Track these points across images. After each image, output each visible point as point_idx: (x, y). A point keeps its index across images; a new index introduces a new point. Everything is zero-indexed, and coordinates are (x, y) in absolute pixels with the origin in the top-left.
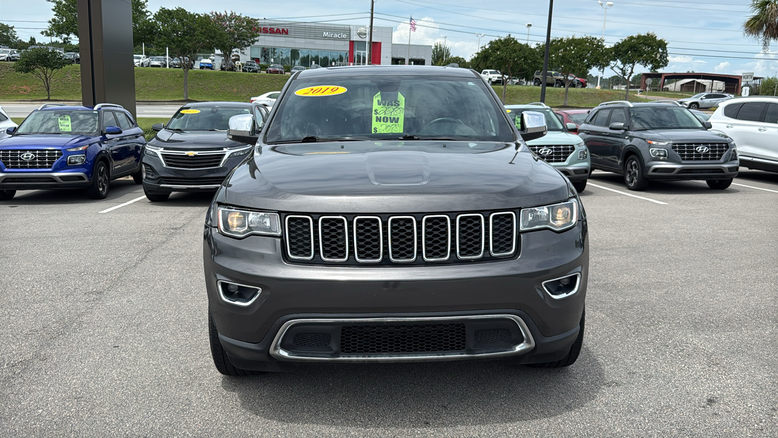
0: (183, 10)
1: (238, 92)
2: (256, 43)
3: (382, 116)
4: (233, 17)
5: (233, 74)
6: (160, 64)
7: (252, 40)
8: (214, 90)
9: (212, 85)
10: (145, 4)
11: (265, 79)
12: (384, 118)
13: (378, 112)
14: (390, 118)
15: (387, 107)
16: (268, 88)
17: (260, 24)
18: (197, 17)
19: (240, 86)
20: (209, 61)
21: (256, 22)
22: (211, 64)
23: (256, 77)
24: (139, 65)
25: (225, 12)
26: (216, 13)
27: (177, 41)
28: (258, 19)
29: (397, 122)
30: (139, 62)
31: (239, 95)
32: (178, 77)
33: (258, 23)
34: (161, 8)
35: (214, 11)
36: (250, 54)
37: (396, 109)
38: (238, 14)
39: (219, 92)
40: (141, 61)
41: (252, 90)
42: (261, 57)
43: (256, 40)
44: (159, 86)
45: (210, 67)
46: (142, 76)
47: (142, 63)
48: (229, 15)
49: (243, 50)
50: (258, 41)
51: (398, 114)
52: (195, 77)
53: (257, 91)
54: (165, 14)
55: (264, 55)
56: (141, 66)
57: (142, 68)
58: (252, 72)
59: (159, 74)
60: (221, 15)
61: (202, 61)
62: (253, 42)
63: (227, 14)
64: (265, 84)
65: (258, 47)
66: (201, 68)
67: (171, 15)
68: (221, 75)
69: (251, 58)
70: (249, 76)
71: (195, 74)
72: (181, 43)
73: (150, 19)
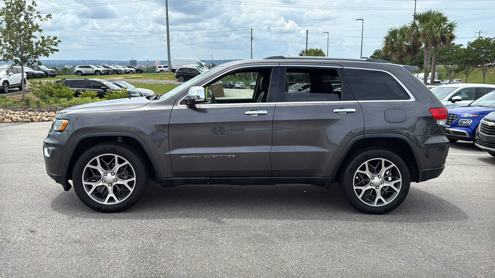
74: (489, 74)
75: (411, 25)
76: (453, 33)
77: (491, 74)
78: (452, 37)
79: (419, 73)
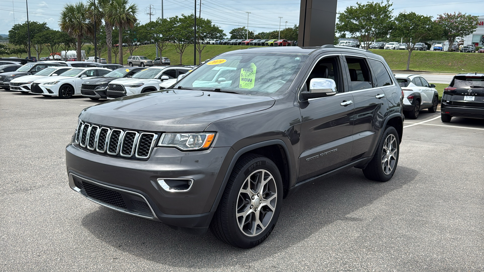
0: (414, 14)
1: (452, 66)
2: (474, 33)
3: (244, 78)
4: (460, 16)
5: (452, 53)
6: (405, 48)
7: (471, 30)
8: (436, 64)
9: (435, 61)
10: (392, 12)
11: (474, 57)
12: (245, 78)
13: (243, 75)
14: (248, 79)
15: (247, 72)
16: (475, 63)
17: (479, 19)
18: (422, 17)
19: (454, 62)
20: (440, 45)
21: (476, 18)
22: (441, 47)
23: (467, 55)
24: (392, 48)
25: (455, 12)
26: (447, 14)
27: (406, 33)
28: (478, 16)
29: (251, 81)
30: (392, 47)
31: (452, 68)
32: (414, 56)
33: (478, 19)
34: (400, 13)
35: (446, 13)
36: (472, 40)
37: (251, 74)
38: (463, 14)
39: (438, 65)
40: (394, 46)
41: (462, 64)
42: (480, 42)
43: (474, 31)
44: (400, 61)
45: (441, 49)
46: (392, 55)
47: (394, 48)
48: (456, 15)
49: (463, 37)
50: (475, 31)
51: (252, 77)
52: (424, 56)
53: (466, 64)
54: (402, 17)
55: (482, 40)
56: (393, 49)
57: (394, 50)
58: (467, 52)
59: (402, 54)
60: (451, 15)
61: (436, 45)
62: (472, 32)
63: (455, 14)
64: (473, 60)
65: (477, 35)
66: (434, 50)
67: (405, 17)
68: (442, 54)
69: (472, 43)
70: (463, 55)
71: (425, 54)
72: (408, 34)
73: (392, 20)
74: (126, 53)
75: (90, 3)
76: (135, 16)
77: (127, 53)
78: (135, 20)
79: (68, 51)
